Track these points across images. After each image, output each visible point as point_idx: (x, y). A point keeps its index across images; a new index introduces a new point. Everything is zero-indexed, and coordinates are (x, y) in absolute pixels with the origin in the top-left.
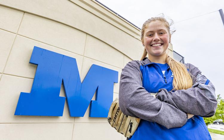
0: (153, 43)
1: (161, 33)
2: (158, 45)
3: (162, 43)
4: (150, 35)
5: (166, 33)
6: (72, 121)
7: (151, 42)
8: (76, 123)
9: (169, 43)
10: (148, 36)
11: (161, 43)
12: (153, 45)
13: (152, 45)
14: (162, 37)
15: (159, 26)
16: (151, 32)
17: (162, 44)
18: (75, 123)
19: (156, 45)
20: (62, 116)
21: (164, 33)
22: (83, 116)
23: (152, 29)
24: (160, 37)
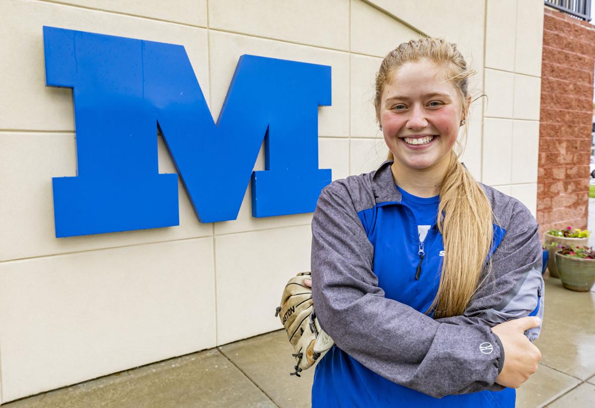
0: (407, 133)
1: (433, 102)
2: (421, 141)
3: (436, 133)
4: (400, 107)
5: (450, 102)
6: (208, 230)
7: (401, 129)
8: (217, 235)
9: (461, 125)
10: (391, 109)
11: (430, 136)
12: (406, 137)
13: (403, 139)
14: (435, 117)
15: (427, 80)
16: (401, 98)
17: (434, 137)
18: (216, 237)
19: (415, 142)
20: (178, 224)
21: (444, 104)
22: (235, 219)
23: (404, 92)
24: (428, 117)
